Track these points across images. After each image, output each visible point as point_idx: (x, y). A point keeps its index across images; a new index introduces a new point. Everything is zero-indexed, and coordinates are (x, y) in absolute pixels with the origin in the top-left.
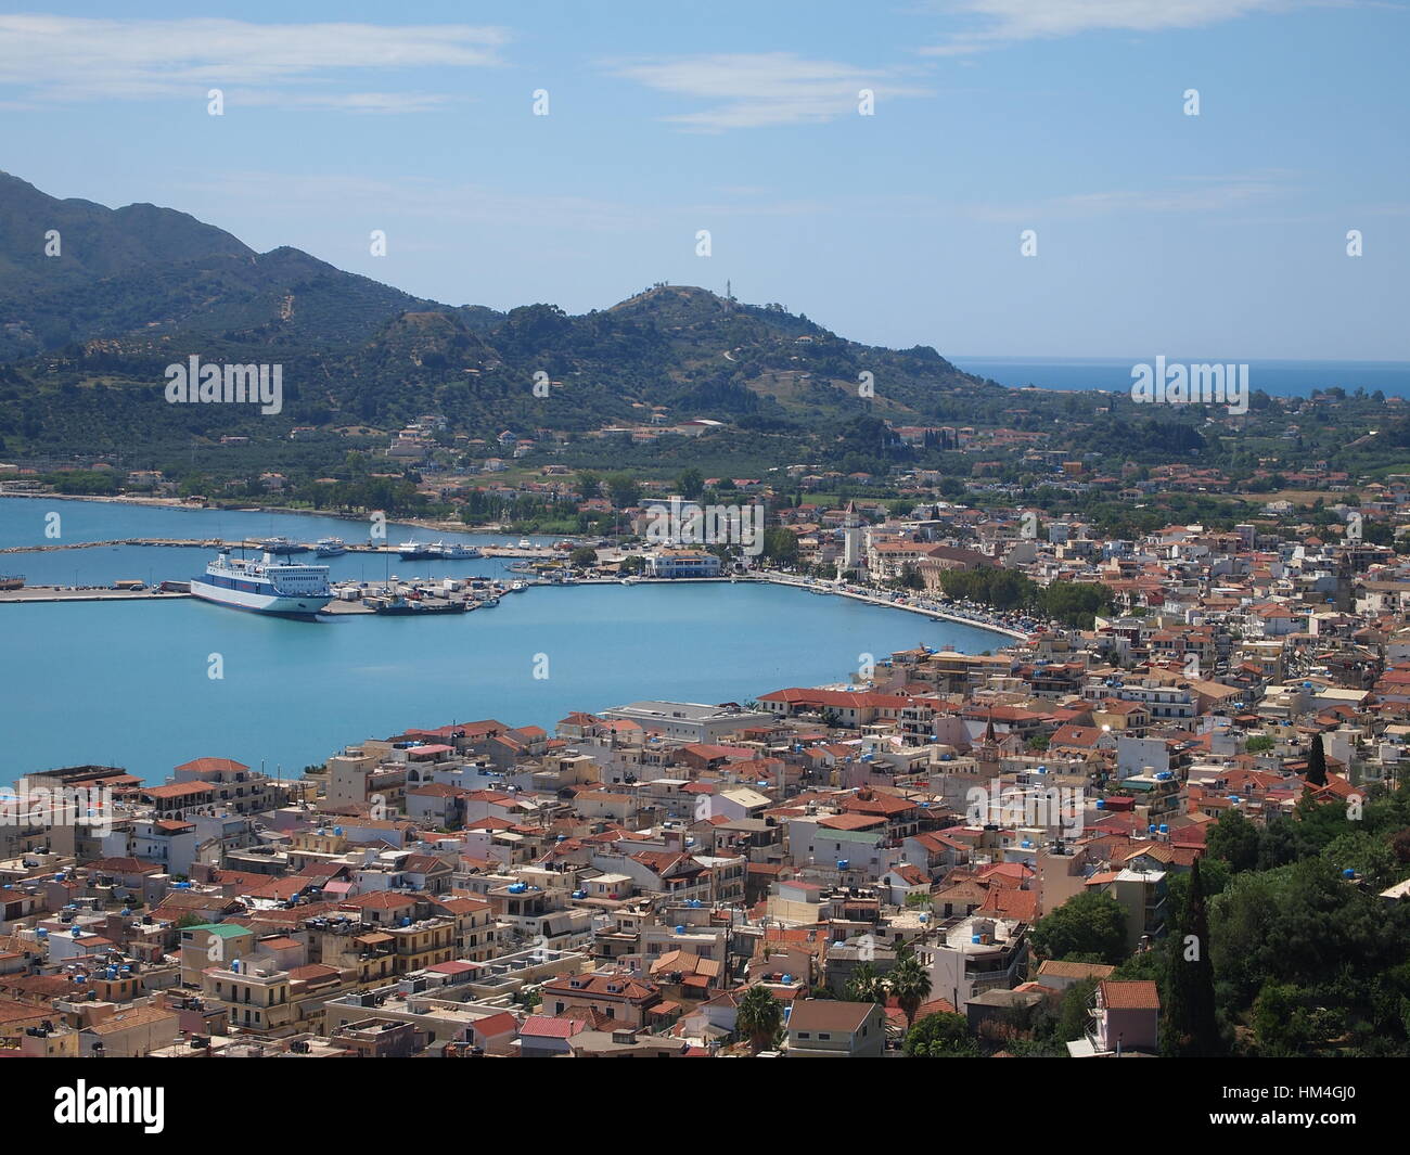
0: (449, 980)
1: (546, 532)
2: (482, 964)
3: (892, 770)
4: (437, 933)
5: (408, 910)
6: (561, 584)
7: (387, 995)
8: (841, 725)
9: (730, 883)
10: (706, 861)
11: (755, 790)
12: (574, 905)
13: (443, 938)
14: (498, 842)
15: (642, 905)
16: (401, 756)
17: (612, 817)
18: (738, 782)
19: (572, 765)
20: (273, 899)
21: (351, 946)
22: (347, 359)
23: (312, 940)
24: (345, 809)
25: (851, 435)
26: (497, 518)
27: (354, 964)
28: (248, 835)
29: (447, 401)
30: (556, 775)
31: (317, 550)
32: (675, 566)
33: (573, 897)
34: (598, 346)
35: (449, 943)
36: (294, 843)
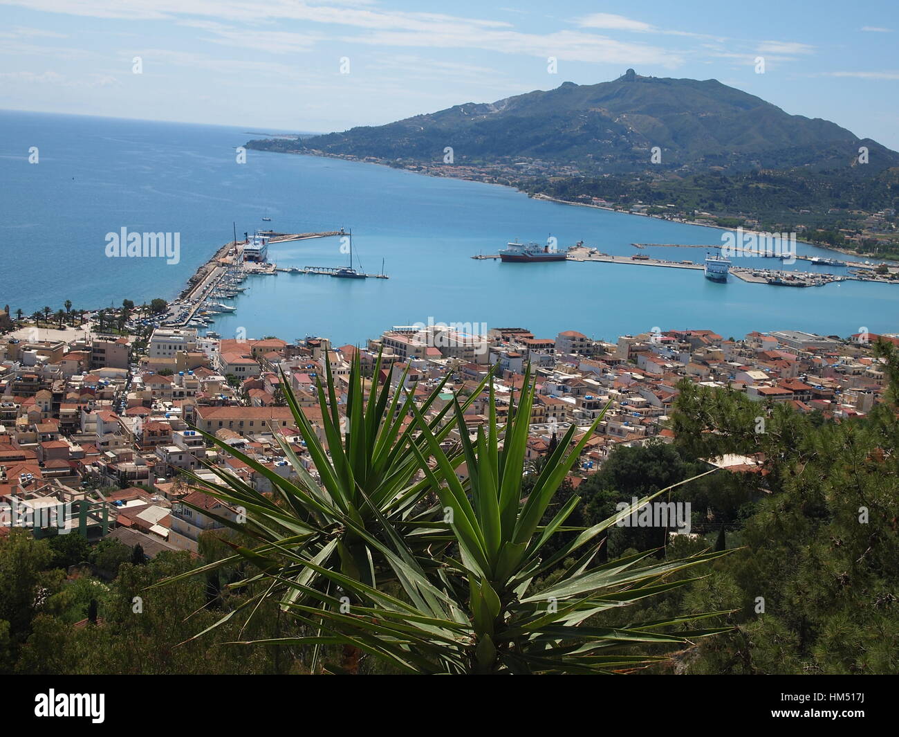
3: (844, 372)
11: (764, 372)
14: (633, 378)
19: (711, 352)
20: (508, 387)
23: (483, 405)
26: (872, 251)
28: (551, 362)
35: (541, 415)
36: (557, 367)
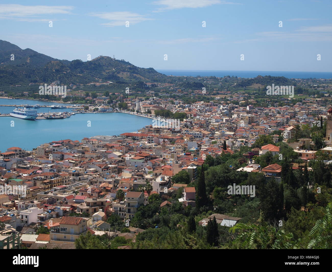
0: (61, 189)
1: (79, 103)
2: (67, 186)
3: (145, 148)
4: (59, 180)
5: (53, 176)
6: (82, 113)
7: (49, 192)
8: (136, 140)
9: (115, 170)
10: (110, 166)
11: (119, 152)
12: (85, 174)
13: (60, 181)
14: (70, 162)
15: (98, 174)
16: (51, 146)
17: (92, 157)
18: (116, 151)
19: (84, 148)
20: (27, 174)
21: (42, 182)
22: (40, 70)
23: (34, 182)
24: (41, 156)
25: (137, 85)
26: (70, 101)
27: (43, 186)
28: (22, 162)
29: (60, 78)
30: (81, 150)
31: (35, 107)
32: (104, 110)
33: (85, 173)
34: (89, 67)
35: (61, 182)
36: (31, 163)
